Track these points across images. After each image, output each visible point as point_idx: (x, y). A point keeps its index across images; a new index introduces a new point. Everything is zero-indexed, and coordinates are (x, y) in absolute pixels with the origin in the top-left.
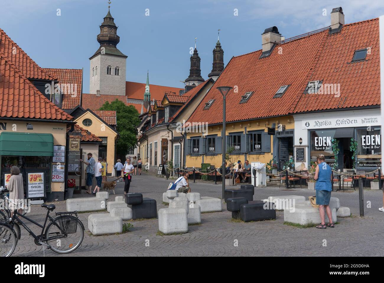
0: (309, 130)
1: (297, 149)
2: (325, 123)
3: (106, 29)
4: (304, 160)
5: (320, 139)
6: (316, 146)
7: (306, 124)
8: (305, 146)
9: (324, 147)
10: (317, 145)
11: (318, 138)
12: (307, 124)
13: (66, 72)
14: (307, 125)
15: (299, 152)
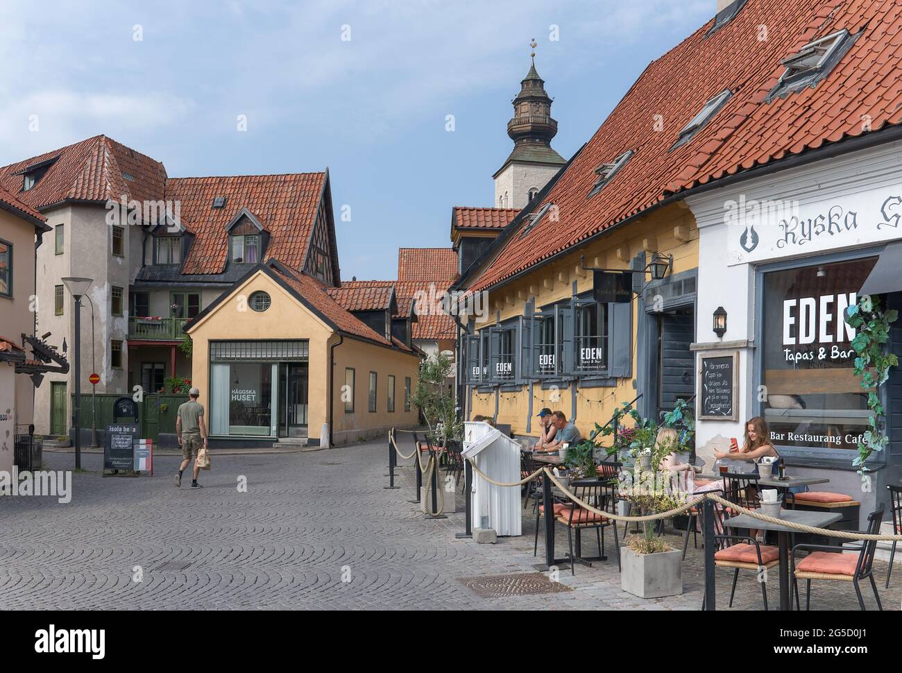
0: (756, 266)
1: (704, 360)
2: (826, 222)
3: (525, 107)
4: (731, 414)
5: (808, 307)
6: (790, 347)
7: (743, 240)
8: (736, 347)
9: (822, 350)
10: (792, 341)
11: (798, 303)
12: (750, 239)
13: (285, 182)
14: (749, 244)
15: (712, 376)
